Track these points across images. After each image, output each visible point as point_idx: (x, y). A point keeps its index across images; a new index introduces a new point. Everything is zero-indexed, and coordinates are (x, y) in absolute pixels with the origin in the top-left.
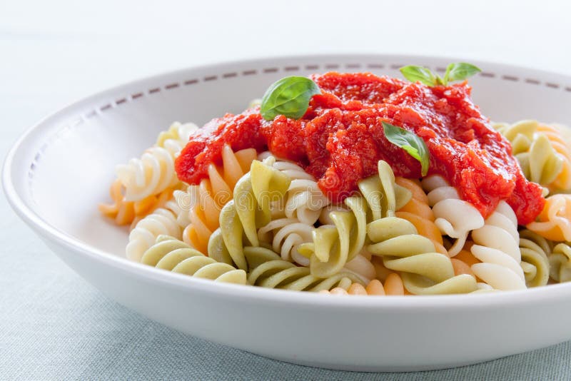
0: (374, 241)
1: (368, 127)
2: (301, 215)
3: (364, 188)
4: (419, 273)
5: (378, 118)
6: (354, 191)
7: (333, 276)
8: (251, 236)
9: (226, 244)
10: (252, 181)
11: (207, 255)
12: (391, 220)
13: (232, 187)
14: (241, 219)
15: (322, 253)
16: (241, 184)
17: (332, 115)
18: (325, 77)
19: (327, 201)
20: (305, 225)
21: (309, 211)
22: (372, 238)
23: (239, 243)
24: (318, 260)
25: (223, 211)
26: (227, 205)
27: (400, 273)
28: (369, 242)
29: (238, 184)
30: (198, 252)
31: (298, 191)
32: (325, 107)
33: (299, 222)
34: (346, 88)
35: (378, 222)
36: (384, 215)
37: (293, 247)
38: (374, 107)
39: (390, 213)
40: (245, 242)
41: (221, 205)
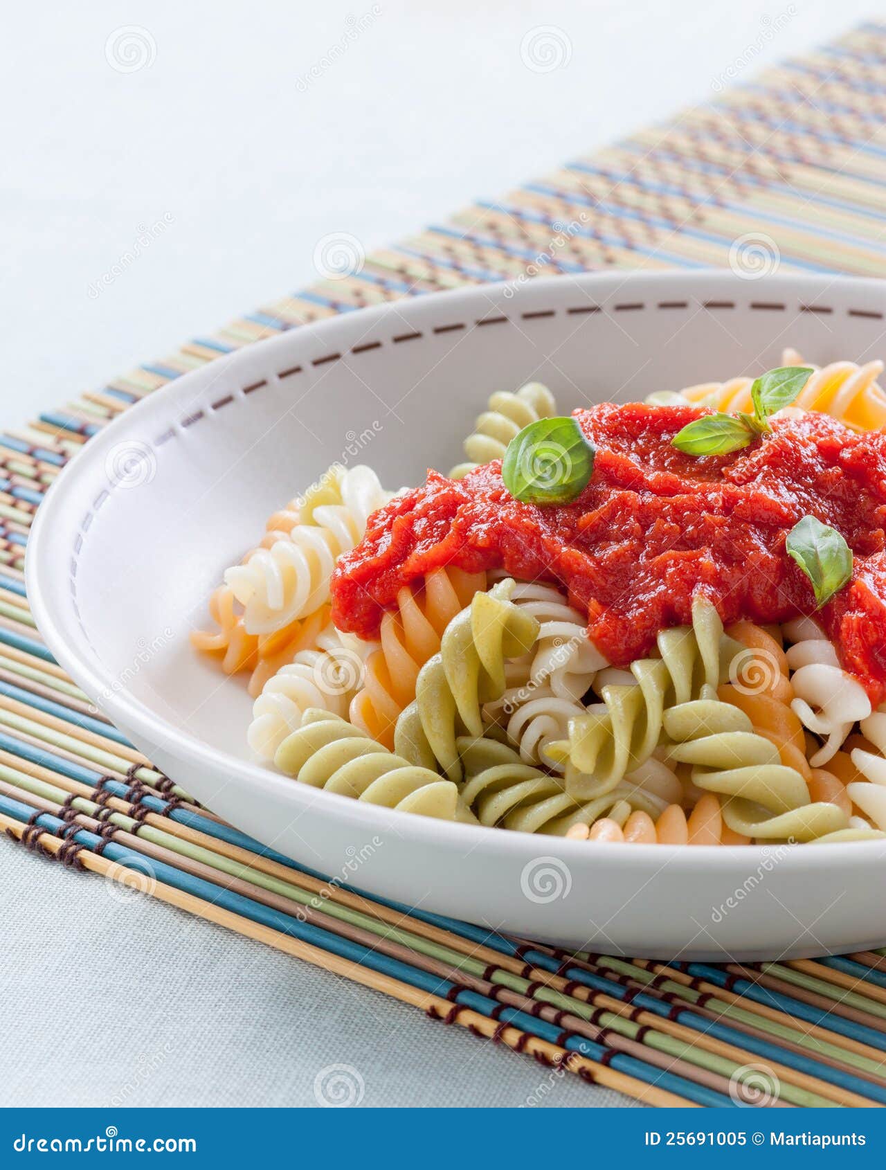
0: (676, 739)
1: (683, 529)
2: (558, 685)
3: (667, 642)
4: (747, 796)
5: (704, 513)
6: (648, 650)
7: (601, 797)
8: (470, 719)
9: (427, 732)
10: (473, 627)
11: (392, 750)
12: (708, 704)
13: (440, 630)
14: (454, 691)
15: (581, 759)
16: (455, 630)
17: (623, 502)
18: (621, 413)
19: (602, 662)
20: (564, 701)
21: (571, 677)
22: (671, 733)
23: (447, 730)
24: (577, 771)
25: (423, 673)
26: (430, 663)
27: (721, 798)
28: (667, 739)
29: (450, 628)
30: (378, 745)
31: (550, 642)
32: (613, 483)
33: (555, 696)
34: (659, 438)
35: (685, 709)
36: (695, 694)
37: (542, 737)
38: (700, 489)
39: (706, 689)
40: (460, 730)
41: (421, 662)
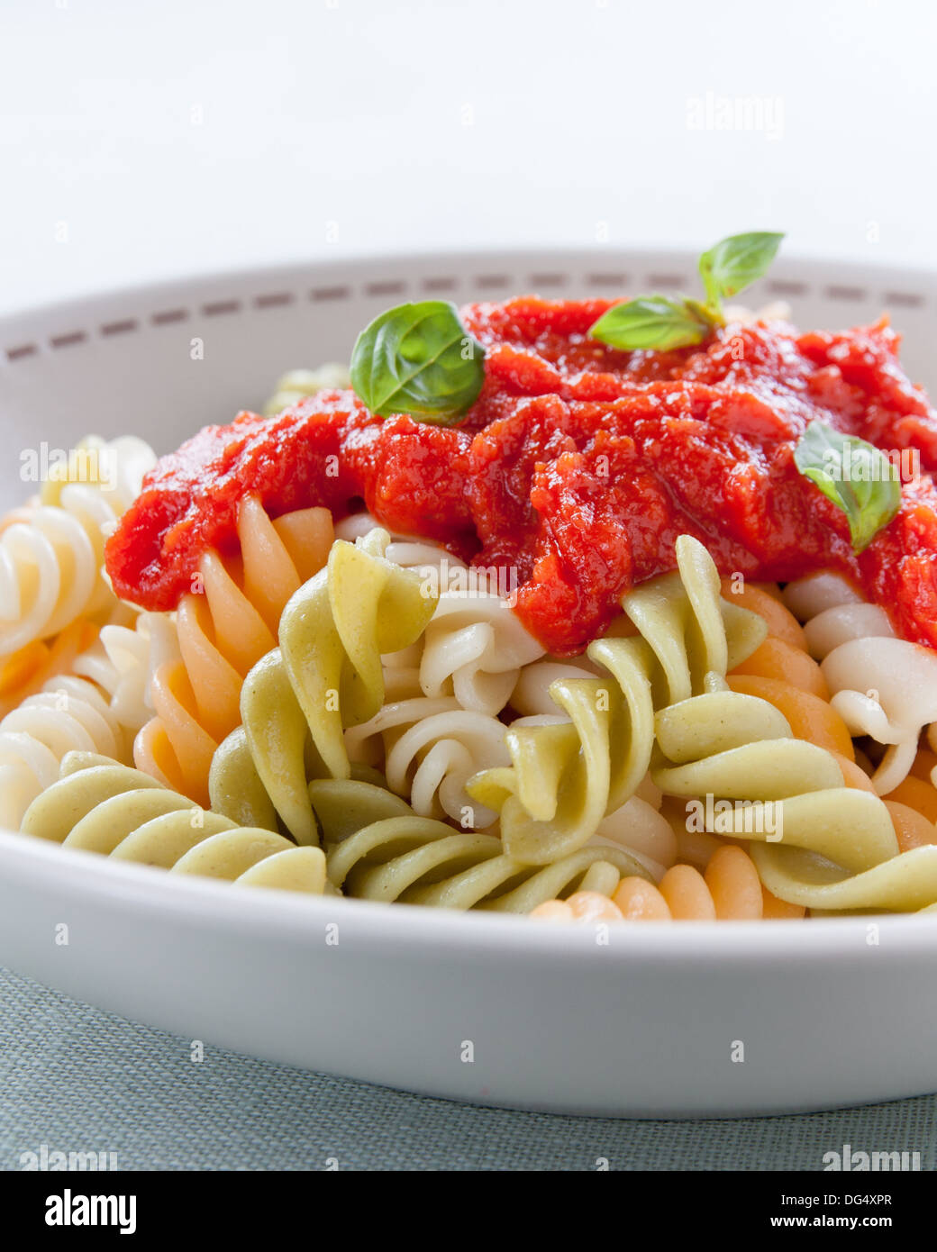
0: (675, 760)
1: (639, 444)
2: (466, 690)
3: (640, 610)
4: (805, 844)
5: (665, 419)
6: (613, 621)
7: (565, 858)
8: (332, 752)
9: (263, 774)
10: (332, 599)
11: (206, 805)
12: (720, 699)
13: (271, 618)
14: (304, 705)
15: (538, 797)
16: (299, 608)
17: (537, 414)
18: (507, 310)
19: (534, 649)
20: (476, 716)
21: (485, 677)
22: (669, 751)
23: (295, 769)
24: (525, 816)
25: (250, 681)
26: (260, 667)
27: (747, 845)
28: (662, 761)
29: (291, 607)
30: (184, 799)
31: (456, 623)
32: (517, 392)
33: (462, 708)
34: (567, 340)
35: (684, 708)
36: (698, 687)
37: (444, 776)
38: (651, 391)
39: (714, 679)
40: (313, 768)
41: (242, 667)
